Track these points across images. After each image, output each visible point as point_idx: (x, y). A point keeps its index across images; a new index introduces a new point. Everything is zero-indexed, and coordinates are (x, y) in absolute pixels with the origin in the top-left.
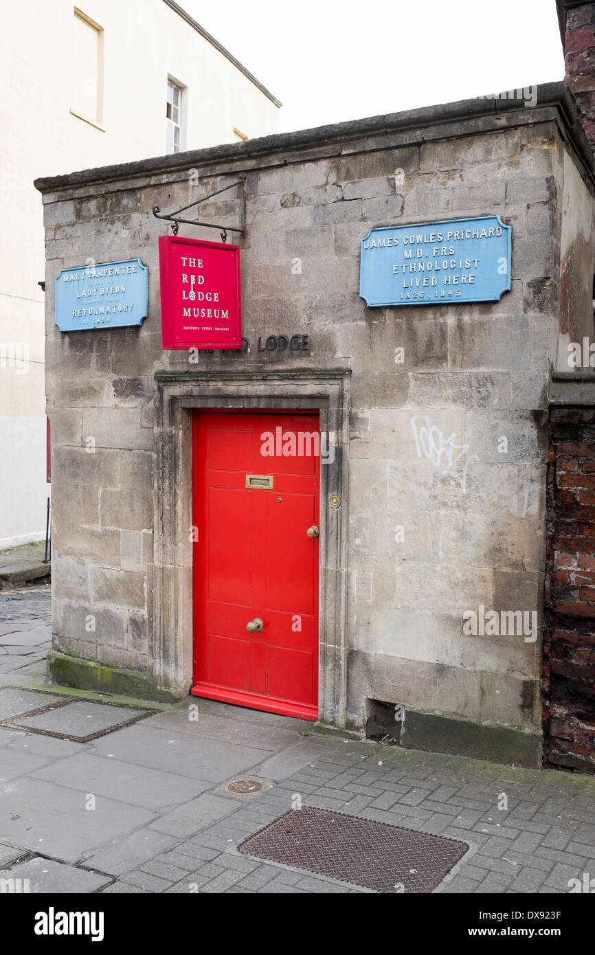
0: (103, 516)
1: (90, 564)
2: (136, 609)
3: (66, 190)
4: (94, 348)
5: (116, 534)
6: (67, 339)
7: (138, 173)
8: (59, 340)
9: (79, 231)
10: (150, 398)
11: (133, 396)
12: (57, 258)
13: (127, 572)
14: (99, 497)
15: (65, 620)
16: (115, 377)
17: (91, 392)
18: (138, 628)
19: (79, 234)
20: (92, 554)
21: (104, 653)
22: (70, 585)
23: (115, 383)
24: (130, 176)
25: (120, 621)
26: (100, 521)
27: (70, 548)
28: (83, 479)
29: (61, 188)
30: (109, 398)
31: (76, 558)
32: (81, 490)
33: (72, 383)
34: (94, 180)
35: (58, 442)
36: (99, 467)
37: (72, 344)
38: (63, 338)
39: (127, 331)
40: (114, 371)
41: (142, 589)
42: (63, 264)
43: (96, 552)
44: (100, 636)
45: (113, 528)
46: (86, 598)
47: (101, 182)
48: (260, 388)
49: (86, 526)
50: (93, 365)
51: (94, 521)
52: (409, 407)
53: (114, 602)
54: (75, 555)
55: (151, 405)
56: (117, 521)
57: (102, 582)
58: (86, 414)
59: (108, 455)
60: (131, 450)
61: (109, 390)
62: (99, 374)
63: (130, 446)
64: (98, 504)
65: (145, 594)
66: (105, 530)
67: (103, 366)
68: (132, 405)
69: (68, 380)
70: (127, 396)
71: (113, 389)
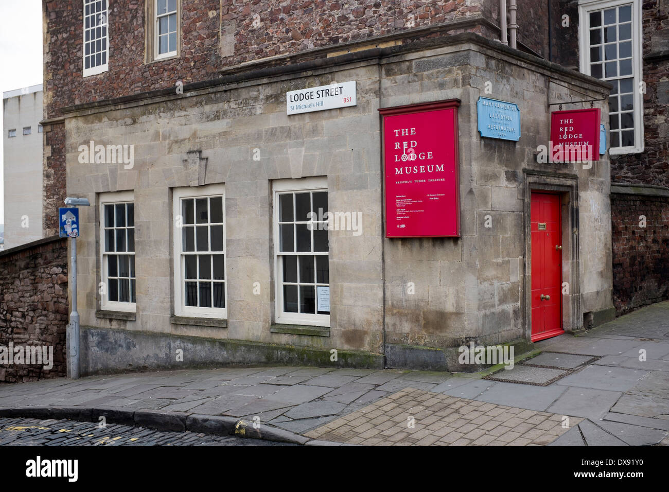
0: (502, 252)
1: (497, 284)
2: (515, 304)
3: (484, 47)
4: (496, 150)
5: (508, 262)
6: (483, 142)
7: (516, 56)
8: (479, 142)
9: (488, 76)
10: (521, 183)
11: (513, 181)
12: (476, 88)
13: (512, 283)
14: (501, 241)
15: (483, 325)
16: (506, 169)
17: (495, 177)
18: (517, 315)
19: (488, 78)
20: (497, 277)
21: (502, 337)
22: (486, 301)
23: (507, 173)
24: (512, 56)
25: (509, 314)
26: (501, 257)
27: (487, 276)
28: (493, 231)
29: (482, 45)
30: (503, 182)
31: (489, 282)
32: (492, 238)
33: (486, 170)
34: (498, 49)
35: (479, 208)
36: (500, 223)
37: (485, 145)
38: (481, 140)
39: (511, 143)
40: (506, 166)
41: (518, 291)
42: (480, 93)
43: (499, 275)
44: (500, 327)
45: (506, 259)
46: (493, 306)
47: (500, 51)
48: (556, 181)
49: (494, 261)
50: (496, 160)
51: (498, 257)
52: (589, 192)
53: (506, 303)
54: (489, 280)
55: (521, 186)
56: (508, 255)
57: (502, 293)
58: (493, 190)
59: (505, 215)
60: (514, 212)
61: (503, 177)
62: (498, 166)
63: (514, 210)
64: (500, 246)
65: (520, 294)
66: (503, 261)
67: (500, 162)
68: (513, 186)
69: (484, 168)
70: (511, 181)
71: (505, 176)
